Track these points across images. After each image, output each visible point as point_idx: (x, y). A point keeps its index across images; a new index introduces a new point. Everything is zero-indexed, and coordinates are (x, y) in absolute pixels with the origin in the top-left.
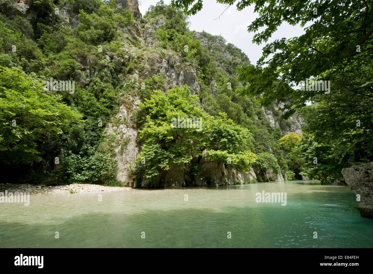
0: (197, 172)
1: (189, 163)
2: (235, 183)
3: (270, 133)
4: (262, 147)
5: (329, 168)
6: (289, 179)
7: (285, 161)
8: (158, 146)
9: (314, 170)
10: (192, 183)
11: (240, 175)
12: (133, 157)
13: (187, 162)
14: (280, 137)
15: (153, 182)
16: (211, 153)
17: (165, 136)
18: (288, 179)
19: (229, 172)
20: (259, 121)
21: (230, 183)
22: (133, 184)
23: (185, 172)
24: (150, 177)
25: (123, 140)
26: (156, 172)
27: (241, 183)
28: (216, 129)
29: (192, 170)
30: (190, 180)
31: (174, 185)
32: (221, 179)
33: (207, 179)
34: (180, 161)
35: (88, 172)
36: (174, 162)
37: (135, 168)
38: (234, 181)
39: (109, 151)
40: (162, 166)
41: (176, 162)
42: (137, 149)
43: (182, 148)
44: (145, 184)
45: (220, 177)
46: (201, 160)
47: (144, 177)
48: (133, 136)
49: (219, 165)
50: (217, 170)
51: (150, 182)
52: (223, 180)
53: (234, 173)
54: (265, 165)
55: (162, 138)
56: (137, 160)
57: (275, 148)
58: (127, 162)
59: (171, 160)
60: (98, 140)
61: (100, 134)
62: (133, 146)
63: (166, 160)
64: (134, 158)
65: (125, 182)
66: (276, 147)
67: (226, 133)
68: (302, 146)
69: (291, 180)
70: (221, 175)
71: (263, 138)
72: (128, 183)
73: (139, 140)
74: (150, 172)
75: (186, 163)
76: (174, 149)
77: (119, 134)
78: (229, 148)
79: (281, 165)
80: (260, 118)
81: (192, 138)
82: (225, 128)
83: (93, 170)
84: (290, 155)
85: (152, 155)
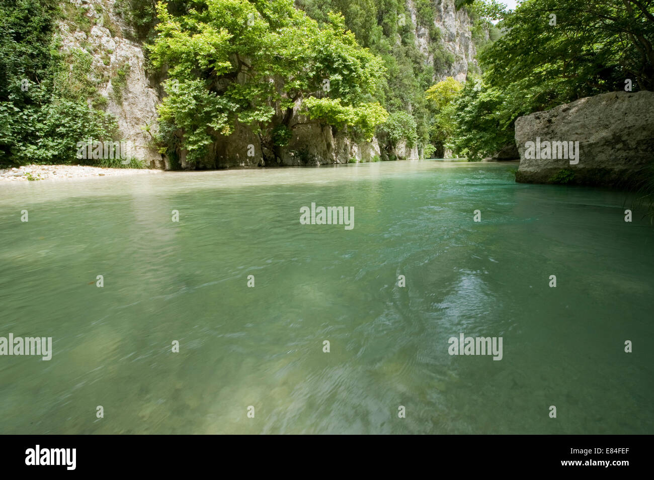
0: (284, 140)
1: (270, 121)
2: (347, 161)
3: (416, 75)
4: (398, 101)
5: (487, 136)
6: (426, 156)
7: (427, 128)
8: (200, 85)
9: (466, 140)
10: (276, 160)
11: (355, 149)
12: (148, 109)
13: (264, 119)
14: (429, 86)
15: (202, 158)
16: (310, 103)
17: (211, 59)
18: (424, 157)
19: (339, 143)
20: (404, 49)
21: (338, 161)
22: (162, 163)
23: (262, 142)
24: (195, 147)
25: (113, 68)
26: (207, 139)
27: (356, 160)
28: (320, 52)
29: (275, 139)
30: (273, 156)
31: (243, 164)
32: (325, 155)
33: (301, 154)
34: (252, 118)
35: (53, 141)
36: (239, 120)
37: (160, 132)
38: (346, 158)
39: (86, 95)
40: (216, 126)
41: (243, 119)
42: (153, 92)
43: (253, 91)
44: (187, 163)
45: (324, 151)
46: (291, 120)
47: (182, 149)
48: (134, 60)
49: (322, 130)
50: (319, 139)
51: (197, 158)
52: (328, 157)
53: (346, 145)
54: (397, 134)
55: (207, 66)
56: (160, 117)
57: (417, 105)
58: (138, 119)
59: (231, 115)
60: (44, 67)
61: (44, 50)
62: (140, 83)
63: (223, 115)
64: (152, 112)
65: (145, 161)
66: (419, 103)
67: (341, 61)
68: (461, 100)
69: (428, 158)
70: (325, 148)
71: (402, 85)
72: (153, 162)
73: (153, 72)
74: (192, 138)
75: (263, 121)
76: (236, 93)
77: (95, 51)
78: (344, 95)
79: (420, 134)
80: (404, 43)
81: (271, 69)
82: (339, 50)
83: (62, 136)
84: (438, 118)
85: (189, 104)
